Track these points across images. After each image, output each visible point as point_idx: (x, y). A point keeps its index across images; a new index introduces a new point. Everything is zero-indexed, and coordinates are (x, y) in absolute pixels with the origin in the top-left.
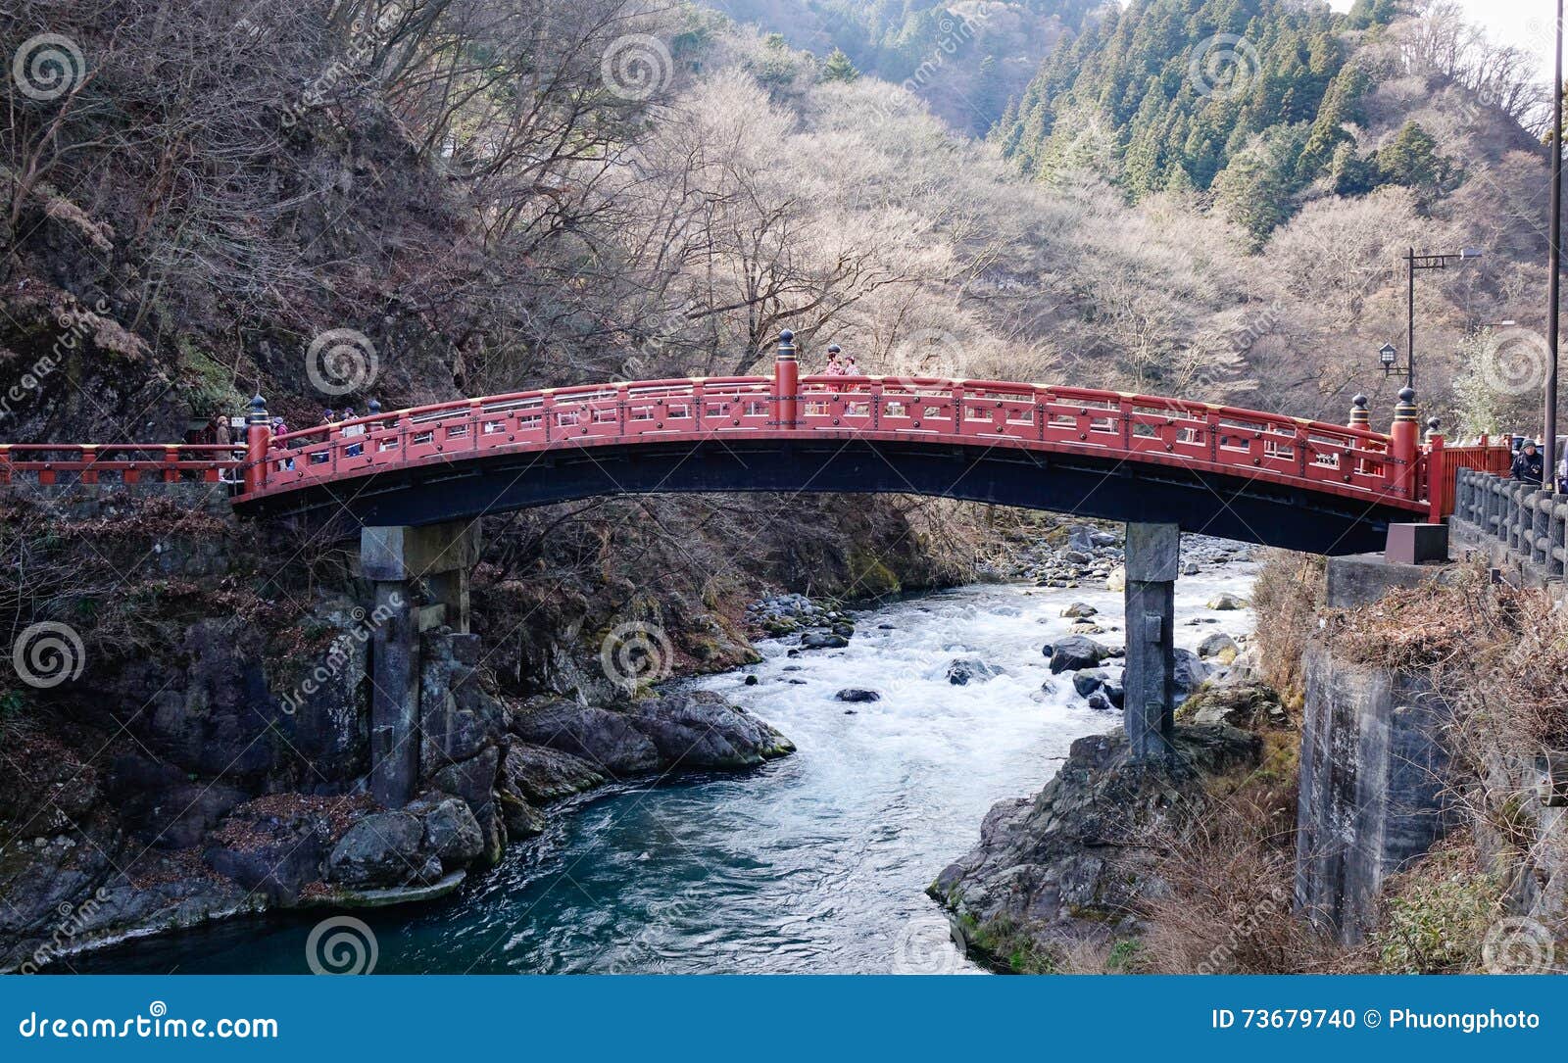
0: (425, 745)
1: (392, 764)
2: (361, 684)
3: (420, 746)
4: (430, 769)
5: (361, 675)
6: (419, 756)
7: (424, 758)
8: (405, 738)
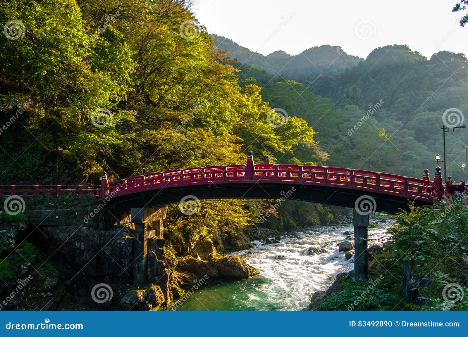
0: (149, 270)
1: (139, 275)
2: (131, 253)
3: (147, 271)
4: (150, 277)
5: (131, 250)
6: (147, 274)
7: (148, 274)
8: (143, 268)
